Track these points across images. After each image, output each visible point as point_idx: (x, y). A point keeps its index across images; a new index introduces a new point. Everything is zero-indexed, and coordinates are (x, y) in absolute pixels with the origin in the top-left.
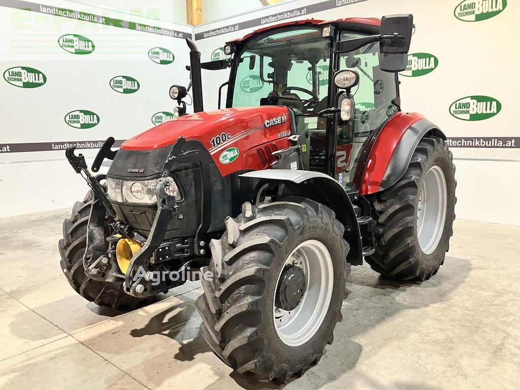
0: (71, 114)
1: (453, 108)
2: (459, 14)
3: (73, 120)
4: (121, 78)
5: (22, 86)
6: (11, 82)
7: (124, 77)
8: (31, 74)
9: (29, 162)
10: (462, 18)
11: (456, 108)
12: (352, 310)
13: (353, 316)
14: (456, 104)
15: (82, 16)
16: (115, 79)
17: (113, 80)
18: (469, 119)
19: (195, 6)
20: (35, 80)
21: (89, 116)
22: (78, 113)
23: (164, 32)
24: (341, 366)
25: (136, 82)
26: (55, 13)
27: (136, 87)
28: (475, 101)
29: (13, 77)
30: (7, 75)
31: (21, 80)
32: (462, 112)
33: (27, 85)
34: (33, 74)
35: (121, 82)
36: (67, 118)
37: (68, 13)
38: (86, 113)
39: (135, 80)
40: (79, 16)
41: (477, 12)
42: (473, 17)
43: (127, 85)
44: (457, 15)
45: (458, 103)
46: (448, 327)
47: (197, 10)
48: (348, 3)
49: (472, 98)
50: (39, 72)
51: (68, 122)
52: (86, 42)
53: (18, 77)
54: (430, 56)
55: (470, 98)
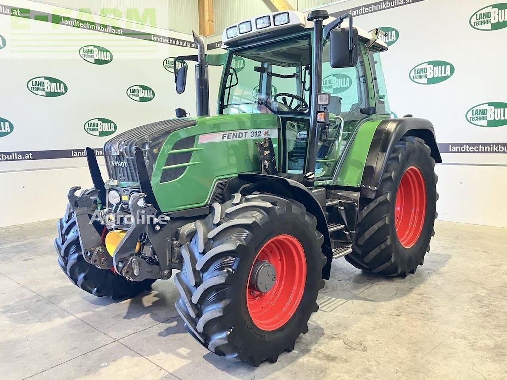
0: (89, 122)
1: (470, 115)
2: (475, 23)
3: (91, 128)
4: (137, 87)
5: (45, 95)
6: (34, 91)
7: (140, 86)
8: (53, 83)
9: (50, 169)
10: (478, 27)
11: (473, 115)
12: (392, 315)
13: (396, 322)
14: (473, 110)
15: (102, 27)
16: (132, 88)
17: (129, 89)
18: (486, 125)
19: (207, 18)
20: (57, 89)
21: (107, 124)
22: (96, 121)
23: (178, 43)
24: (397, 373)
25: (151, 91)
26: (76, 25)
27: (152, 96)
28: (492, 108)
29: (36, 86)
30: (30, 85)
31: (44, 89)
32: (479, 119)
33: (50, 94)
34: (55, 84)
35: (137, 91)
36: (87, 126)
37: (88, 25)
38: (104, 121)
39: (150, 89)
40: (99, 28)
41: (493, 21)
42: (489, 26)
43: (143, 94)
44: (473, 24)
45: (475, 109)
46: (495, 333)
47: (209, 21)
48: (362, 13)
49: (490, 104)
50: (60, 82)
51: (87, 130)
52: (105, 53)
53: (41, 87)
54: (446, 64)
55: (487, 105)
